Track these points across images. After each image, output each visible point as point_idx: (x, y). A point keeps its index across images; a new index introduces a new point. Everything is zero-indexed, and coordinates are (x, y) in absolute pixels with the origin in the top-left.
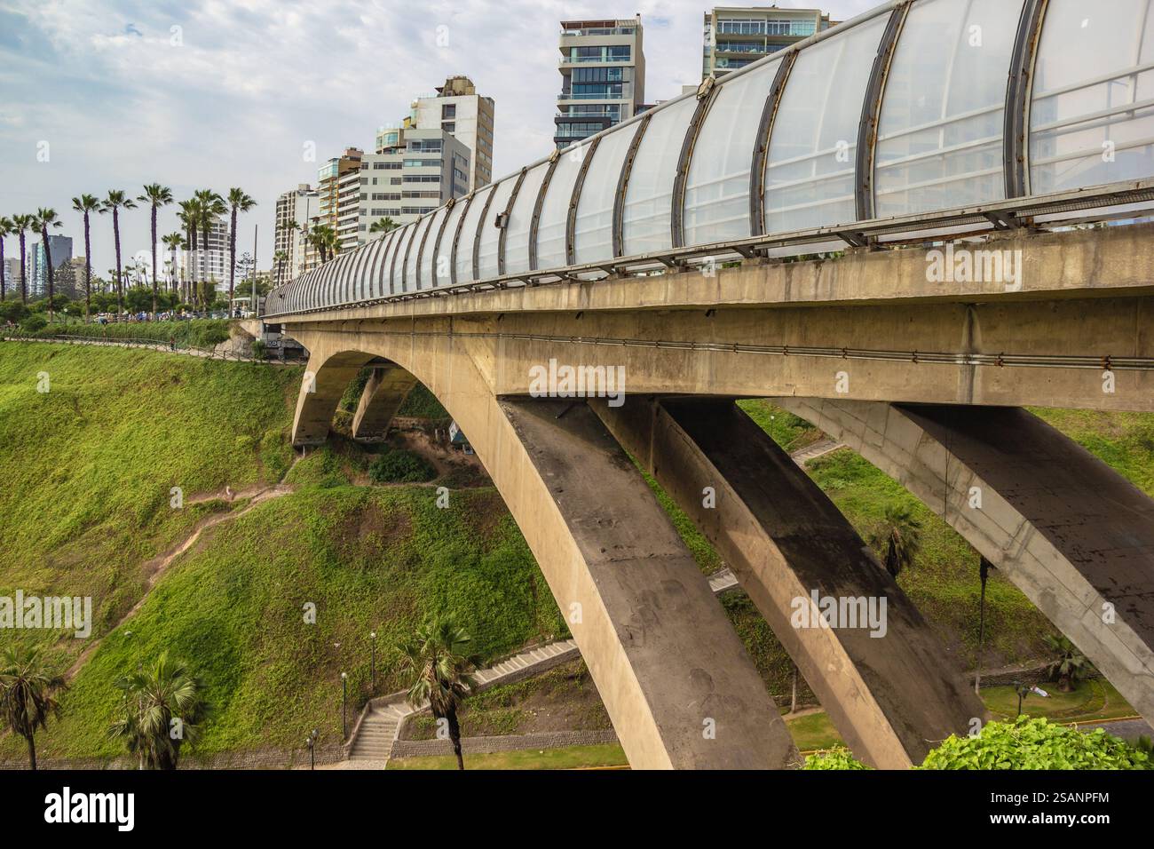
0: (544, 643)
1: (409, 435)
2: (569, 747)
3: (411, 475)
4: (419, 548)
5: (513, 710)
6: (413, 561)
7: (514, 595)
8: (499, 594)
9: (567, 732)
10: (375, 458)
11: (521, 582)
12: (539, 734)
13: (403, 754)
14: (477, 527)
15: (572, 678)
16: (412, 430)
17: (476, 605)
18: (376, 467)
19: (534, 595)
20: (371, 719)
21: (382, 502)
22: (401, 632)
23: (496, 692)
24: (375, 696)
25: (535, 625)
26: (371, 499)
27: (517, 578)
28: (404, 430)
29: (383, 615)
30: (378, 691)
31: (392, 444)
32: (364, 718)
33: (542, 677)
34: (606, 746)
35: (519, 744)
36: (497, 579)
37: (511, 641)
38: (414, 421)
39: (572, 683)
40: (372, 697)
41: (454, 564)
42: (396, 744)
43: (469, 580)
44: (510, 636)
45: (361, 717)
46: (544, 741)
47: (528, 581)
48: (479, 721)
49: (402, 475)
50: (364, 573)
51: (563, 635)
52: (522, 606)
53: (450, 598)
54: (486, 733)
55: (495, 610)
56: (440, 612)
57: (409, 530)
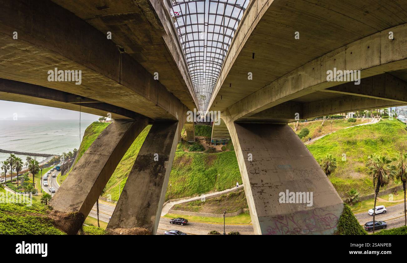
0: (214, 191)
1: (201, 141)
2: (210, 217)
3: (198, 150)
4: (192, 167)
5: (200, 206)
6: (190, 169)
7: (210, 179)
8: (206, 179)
9: (210, 214)
10: (191, 146)
11: (213, 176)
12: (203, 213)
13: (171, 213)
14: (207, 163)
15: (217, 201)
16: (203, 140)
17: (200, 181)
18: (190, 148)
19: (216, 180)
20: (168, 204)
21: (187, 155)
22: (181, 185)
23: (197, 202)
24: (171, 199)
25: (213, 187)
26: (185, 155)
27: (212, 175)
28: (200, 140)
29: (178, 181)
30: (172, 198)
31: (196, 143)
32: (166, 203)
33: (210, 200)
34: (220, 218)
35: (198, 215)
36: (207, 175)
37: (206, 190)
38: (203, 137)
39: (217, 202)
40: (170, 199)
41: (199, 171)
42: (170, 210)
43: (200, 175)
44: (206, 189)
45: (165, 203)
46: (204, 215)
47: (215, 176)
48: (190, 208)
49: (196, 150)
50: (178, 171)
51: (219, 190)
52: (212, 182)
53: (194, 179)
54: (191, 211)
55: (204, 182)
56: (191, 182)
57: (191, 162)
